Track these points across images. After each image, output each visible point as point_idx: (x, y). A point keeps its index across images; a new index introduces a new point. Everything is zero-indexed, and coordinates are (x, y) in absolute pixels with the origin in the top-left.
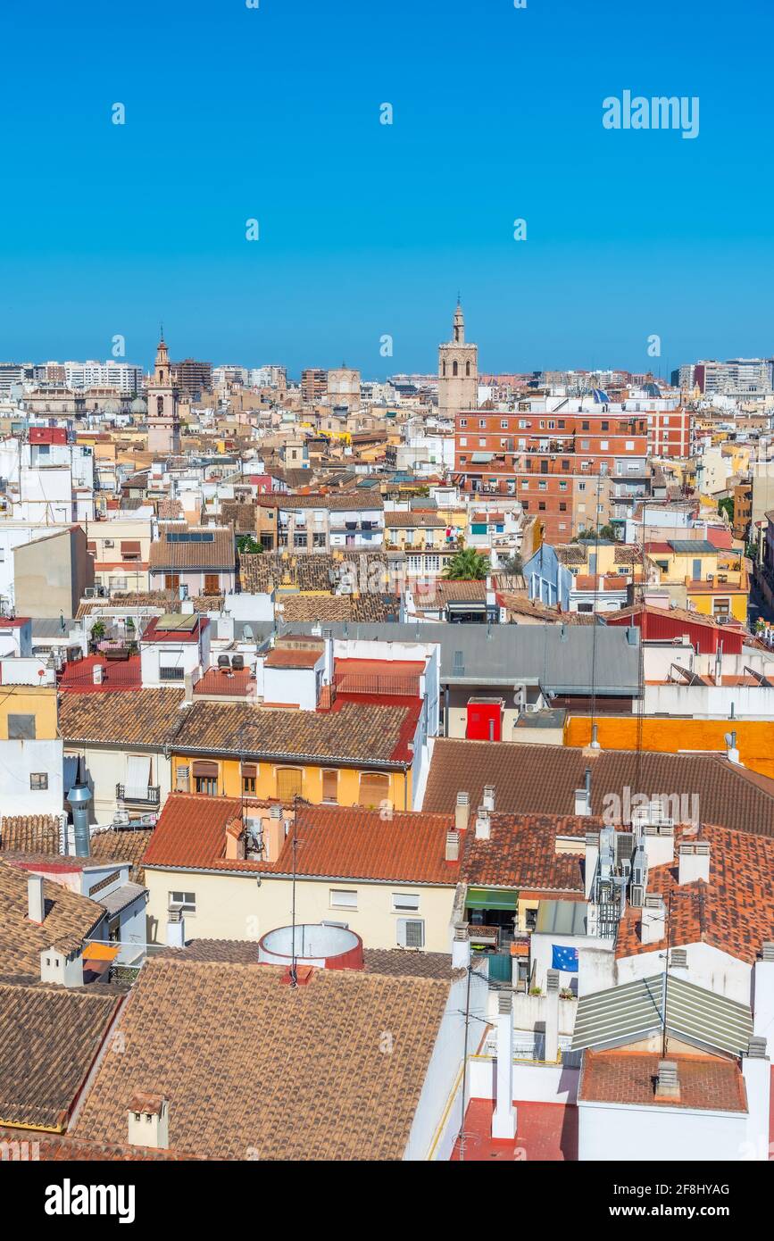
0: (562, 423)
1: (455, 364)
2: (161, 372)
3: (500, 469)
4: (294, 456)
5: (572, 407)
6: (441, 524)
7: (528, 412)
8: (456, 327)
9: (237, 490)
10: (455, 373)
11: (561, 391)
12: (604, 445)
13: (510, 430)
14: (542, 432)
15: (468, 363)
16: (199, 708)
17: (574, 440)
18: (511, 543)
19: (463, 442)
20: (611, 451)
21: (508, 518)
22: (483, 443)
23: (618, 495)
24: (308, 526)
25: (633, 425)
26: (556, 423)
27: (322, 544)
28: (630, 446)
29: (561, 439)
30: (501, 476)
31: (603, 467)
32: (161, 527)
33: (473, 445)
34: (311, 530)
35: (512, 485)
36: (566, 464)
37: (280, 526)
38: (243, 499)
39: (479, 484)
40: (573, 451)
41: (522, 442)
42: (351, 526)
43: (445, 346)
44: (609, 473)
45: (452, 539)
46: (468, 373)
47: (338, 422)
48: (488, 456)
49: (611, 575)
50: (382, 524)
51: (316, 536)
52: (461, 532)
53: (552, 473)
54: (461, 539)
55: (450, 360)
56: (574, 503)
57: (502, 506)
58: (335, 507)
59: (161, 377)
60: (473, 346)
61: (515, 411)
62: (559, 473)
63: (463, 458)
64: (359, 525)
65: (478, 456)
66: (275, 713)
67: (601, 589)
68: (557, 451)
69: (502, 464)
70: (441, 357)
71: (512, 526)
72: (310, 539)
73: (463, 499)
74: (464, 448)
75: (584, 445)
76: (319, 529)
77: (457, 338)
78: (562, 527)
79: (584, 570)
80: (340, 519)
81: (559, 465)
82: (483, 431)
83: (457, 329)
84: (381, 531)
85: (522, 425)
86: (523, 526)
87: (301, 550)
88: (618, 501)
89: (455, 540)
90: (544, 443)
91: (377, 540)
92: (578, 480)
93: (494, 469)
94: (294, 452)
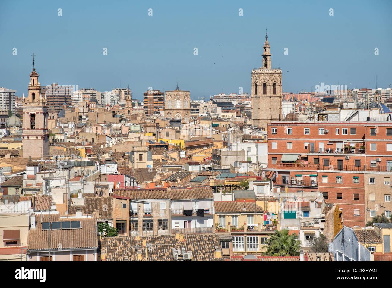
0: (354, 130)
1: (264, 85)
2: (33, 94)
3: (304, 167)
4: (141, 158)
5: (361, 117)
6: (259, 211)
7: (325, 121)
8: (265, 57)
9: (96, 186)
10: (264, 92)
12: (389, 147)
13: (312, 136)
14: (337, 137)
15: (275, 84)
17: (364, 143)
18: (316, 226)
19: (274, 146)
21: (313, 206)
22: (290, 146)
24: (154, 214)
26: (349, 130)
27: (165, 228)
29: (353, 143)
30: (306, 172)
31: (389, 165)
32: (37, 217)
33: (282, 148)
34: (156, 217)
35: (314, 179)
36: (358, 162)
37: (131, 214)
38: (101, 193)
39: (288, 178)
40: (363, 152)
41: (322, 146)
42: (188, 213)
43: (256, 72)
45: (268, 223)
46: (274, 92)
47: (174, 132)
48: (294, 157)
50: (212, 211)
51: (160, 222)
52: (275, 217)
53: (346, 169)
54: (275, 223)
55: (260, 82)
56: (366, 193)
57: (307, 196)
58: (176, 199)
59: (34, 98)
60: (279, 71)
61: (315, 121)
62: (352, 170)
63: (274, 158)
64: (194, 211)
65: (286, 157)
68: (350, 152)
69: (305, 162)
70: (253, 80)
71: (316, 212)
72: (155, 224)
73: (275, 191)
74: (274, 150)
75: (371, 147)
76: (162, 216)
77: (266, 66)
78: (357, 213)
79: (379, 248)
80: (179, 207)
81: (352, 163)
82: (289, 137)
84: (211, 217)
85: (321, 132)
86: (325, 212)
87: (149, 233)
89: (271, 223)
90: (340, 146)
91: (209, 223)
92: (368, 175)
93: (299, 167)
94: (141, 155)
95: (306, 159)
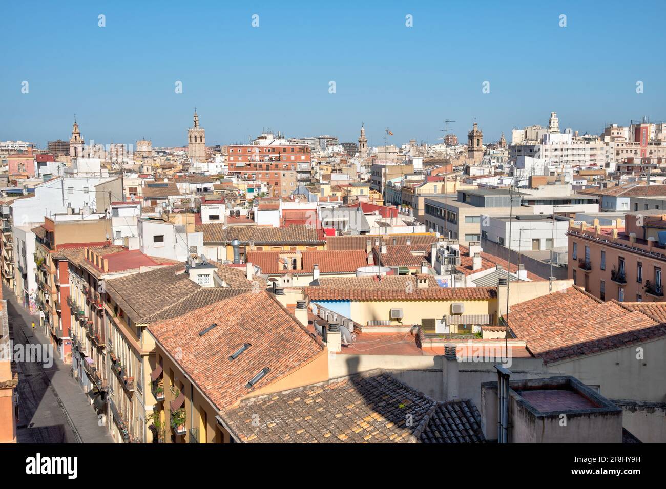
0: (274, 150)
1: (196, 137)
2: (76, 137)
3: (249, 169)
4: (147, 170)
5: (277, 143)
6: (236, 189)
7: (258, 145)
8: (195, 121)
10: (196, 141)
11: (271, 137)
12: (293, 158)
13: (252, 153)
14: (265, 154)
15: (201, 137)
16: (231, 230)
17: (280, 156)
19: (232, 159)
20: (296, 160)
21: (262, 186)
22: (240, 159)
23: (299, 178)
25: (304, 149)
26: (271, 150)
28: (303, 158)
29: (274, 156)
30: (249, 172)
31: (292, 167)
32: (144, 182)
33: (236, 160)
35: (254, 176)
36: (277, 166)
39: (240, 176)
40: (279, 161)
41: (257, 158)
42: (199, 190)
43: (191, 130)
44: (295, 169)
45: (240, 194)
46: (201, 141)
47: (152, 160)
48: (243, 164)
49: (330, 196)
50: (212, 189)
52: (244, 192)
53: (271, 170)
54: (244, 195)
55: (193, 135)
56: (281, 181)
57: (258, 182)
59: (76, 139)
60: (203, 130)
61: (253, 145)
62: (274, 170)
63: (232, 166)
64: (203, 189)
65: (238, 164)
66: (263, 229)
67: (329, 201)
68: (272, 161)
69: (249, 167)
70: (189, 134)
71: (264, 189)
73: (238, 180)
74: (232, 161)
75: (283, 158)
77: (196, 126)
79: (319, 195)
80: (194, 187)
81: (274, 166)
82: (239, 153)
83: (196, 123)
85: (257, 151)
86: (268, 189)
88: (299, 181)
89: (242, 195)
90: (267, 158)
92: (282, 172)
93: (246, 169)
94: (147, 168)
95: (249, 165)
